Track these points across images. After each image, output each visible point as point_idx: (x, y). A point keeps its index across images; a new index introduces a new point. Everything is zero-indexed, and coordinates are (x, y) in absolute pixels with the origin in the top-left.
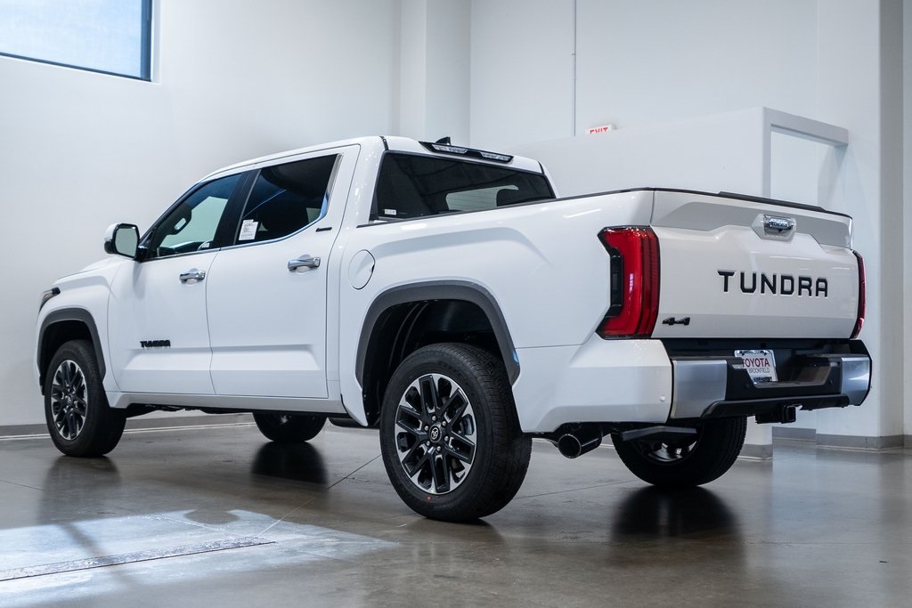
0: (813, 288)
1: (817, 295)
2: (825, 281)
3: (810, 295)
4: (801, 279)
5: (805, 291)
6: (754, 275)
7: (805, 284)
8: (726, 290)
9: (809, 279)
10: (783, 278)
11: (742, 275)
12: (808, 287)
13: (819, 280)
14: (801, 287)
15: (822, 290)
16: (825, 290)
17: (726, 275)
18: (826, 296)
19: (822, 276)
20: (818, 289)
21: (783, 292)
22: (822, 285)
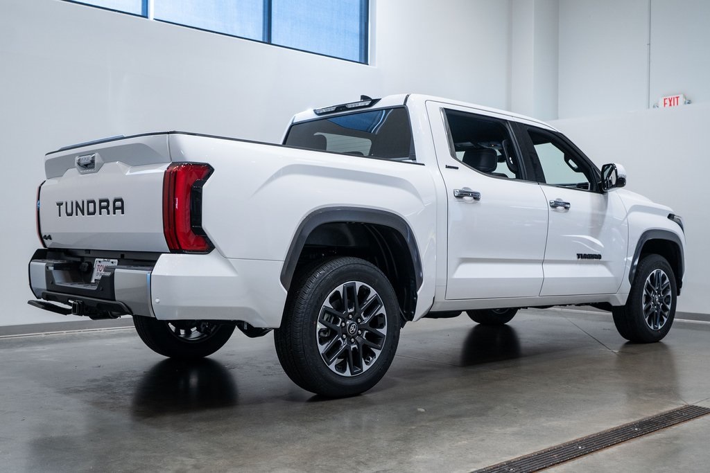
0: (111, 208)
1: (114, 213)
2: (121, 200)
3: (108, 213)
4: (101, 201)
5: (104, 211)
6: (72, 203)
7: (104, 205)
8: (60, 216)
9: (107, 201)
10: (89, 202)
11: (66, 203)
12: (107, 207)
13: (116, 200)
14: (101, 208)
15: (118, 208)
16: (122, 208)
17: (60, 204)
18: (123, 213)
19: (118, 196)
20: (115, 208)
21: (89, 214)
22: (118, 204)
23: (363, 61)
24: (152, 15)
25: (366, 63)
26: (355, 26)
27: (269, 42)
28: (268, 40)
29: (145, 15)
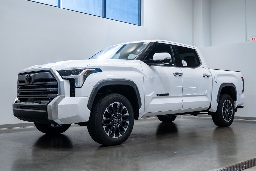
23: (139, 25)
24: (62, 6)
25: (141, 25)
26: (136, 12)
27: (105, 17)
28: (104, 16)
29: (59, 6)
